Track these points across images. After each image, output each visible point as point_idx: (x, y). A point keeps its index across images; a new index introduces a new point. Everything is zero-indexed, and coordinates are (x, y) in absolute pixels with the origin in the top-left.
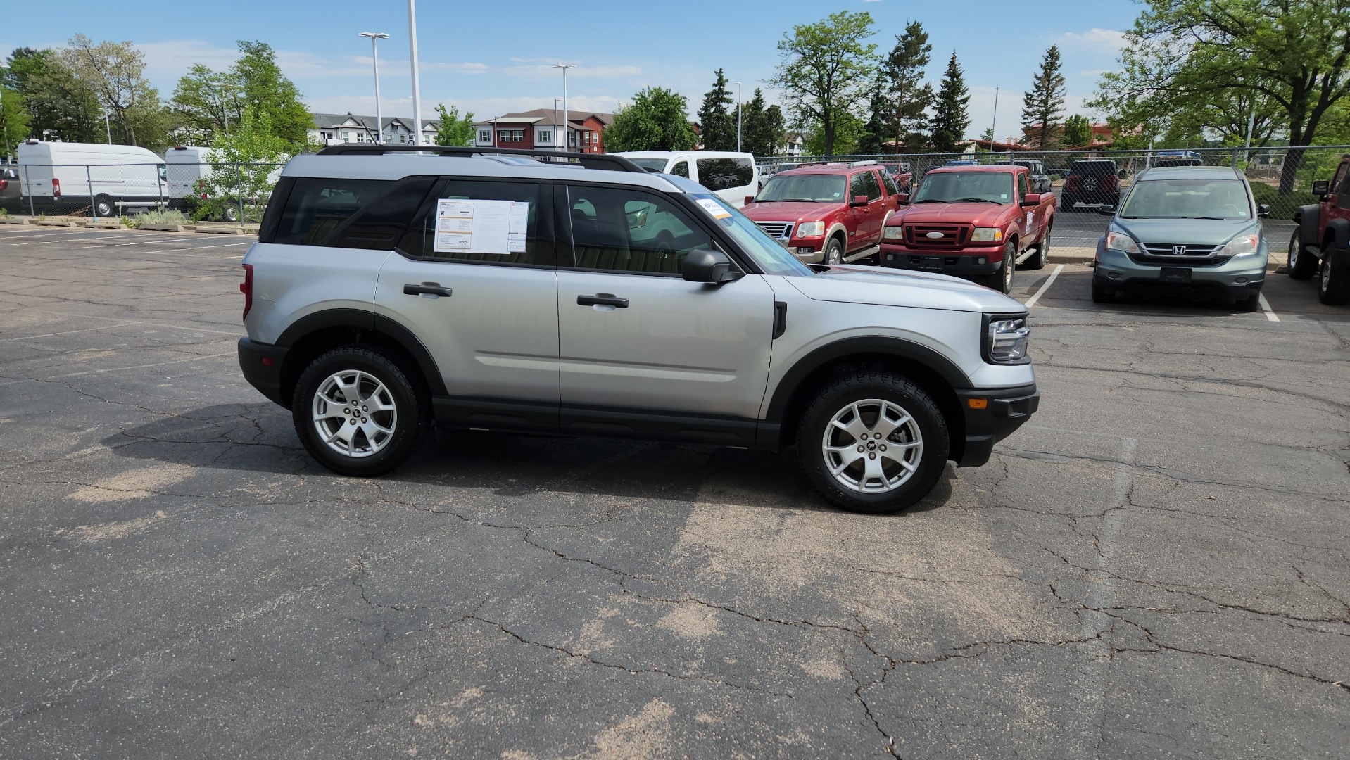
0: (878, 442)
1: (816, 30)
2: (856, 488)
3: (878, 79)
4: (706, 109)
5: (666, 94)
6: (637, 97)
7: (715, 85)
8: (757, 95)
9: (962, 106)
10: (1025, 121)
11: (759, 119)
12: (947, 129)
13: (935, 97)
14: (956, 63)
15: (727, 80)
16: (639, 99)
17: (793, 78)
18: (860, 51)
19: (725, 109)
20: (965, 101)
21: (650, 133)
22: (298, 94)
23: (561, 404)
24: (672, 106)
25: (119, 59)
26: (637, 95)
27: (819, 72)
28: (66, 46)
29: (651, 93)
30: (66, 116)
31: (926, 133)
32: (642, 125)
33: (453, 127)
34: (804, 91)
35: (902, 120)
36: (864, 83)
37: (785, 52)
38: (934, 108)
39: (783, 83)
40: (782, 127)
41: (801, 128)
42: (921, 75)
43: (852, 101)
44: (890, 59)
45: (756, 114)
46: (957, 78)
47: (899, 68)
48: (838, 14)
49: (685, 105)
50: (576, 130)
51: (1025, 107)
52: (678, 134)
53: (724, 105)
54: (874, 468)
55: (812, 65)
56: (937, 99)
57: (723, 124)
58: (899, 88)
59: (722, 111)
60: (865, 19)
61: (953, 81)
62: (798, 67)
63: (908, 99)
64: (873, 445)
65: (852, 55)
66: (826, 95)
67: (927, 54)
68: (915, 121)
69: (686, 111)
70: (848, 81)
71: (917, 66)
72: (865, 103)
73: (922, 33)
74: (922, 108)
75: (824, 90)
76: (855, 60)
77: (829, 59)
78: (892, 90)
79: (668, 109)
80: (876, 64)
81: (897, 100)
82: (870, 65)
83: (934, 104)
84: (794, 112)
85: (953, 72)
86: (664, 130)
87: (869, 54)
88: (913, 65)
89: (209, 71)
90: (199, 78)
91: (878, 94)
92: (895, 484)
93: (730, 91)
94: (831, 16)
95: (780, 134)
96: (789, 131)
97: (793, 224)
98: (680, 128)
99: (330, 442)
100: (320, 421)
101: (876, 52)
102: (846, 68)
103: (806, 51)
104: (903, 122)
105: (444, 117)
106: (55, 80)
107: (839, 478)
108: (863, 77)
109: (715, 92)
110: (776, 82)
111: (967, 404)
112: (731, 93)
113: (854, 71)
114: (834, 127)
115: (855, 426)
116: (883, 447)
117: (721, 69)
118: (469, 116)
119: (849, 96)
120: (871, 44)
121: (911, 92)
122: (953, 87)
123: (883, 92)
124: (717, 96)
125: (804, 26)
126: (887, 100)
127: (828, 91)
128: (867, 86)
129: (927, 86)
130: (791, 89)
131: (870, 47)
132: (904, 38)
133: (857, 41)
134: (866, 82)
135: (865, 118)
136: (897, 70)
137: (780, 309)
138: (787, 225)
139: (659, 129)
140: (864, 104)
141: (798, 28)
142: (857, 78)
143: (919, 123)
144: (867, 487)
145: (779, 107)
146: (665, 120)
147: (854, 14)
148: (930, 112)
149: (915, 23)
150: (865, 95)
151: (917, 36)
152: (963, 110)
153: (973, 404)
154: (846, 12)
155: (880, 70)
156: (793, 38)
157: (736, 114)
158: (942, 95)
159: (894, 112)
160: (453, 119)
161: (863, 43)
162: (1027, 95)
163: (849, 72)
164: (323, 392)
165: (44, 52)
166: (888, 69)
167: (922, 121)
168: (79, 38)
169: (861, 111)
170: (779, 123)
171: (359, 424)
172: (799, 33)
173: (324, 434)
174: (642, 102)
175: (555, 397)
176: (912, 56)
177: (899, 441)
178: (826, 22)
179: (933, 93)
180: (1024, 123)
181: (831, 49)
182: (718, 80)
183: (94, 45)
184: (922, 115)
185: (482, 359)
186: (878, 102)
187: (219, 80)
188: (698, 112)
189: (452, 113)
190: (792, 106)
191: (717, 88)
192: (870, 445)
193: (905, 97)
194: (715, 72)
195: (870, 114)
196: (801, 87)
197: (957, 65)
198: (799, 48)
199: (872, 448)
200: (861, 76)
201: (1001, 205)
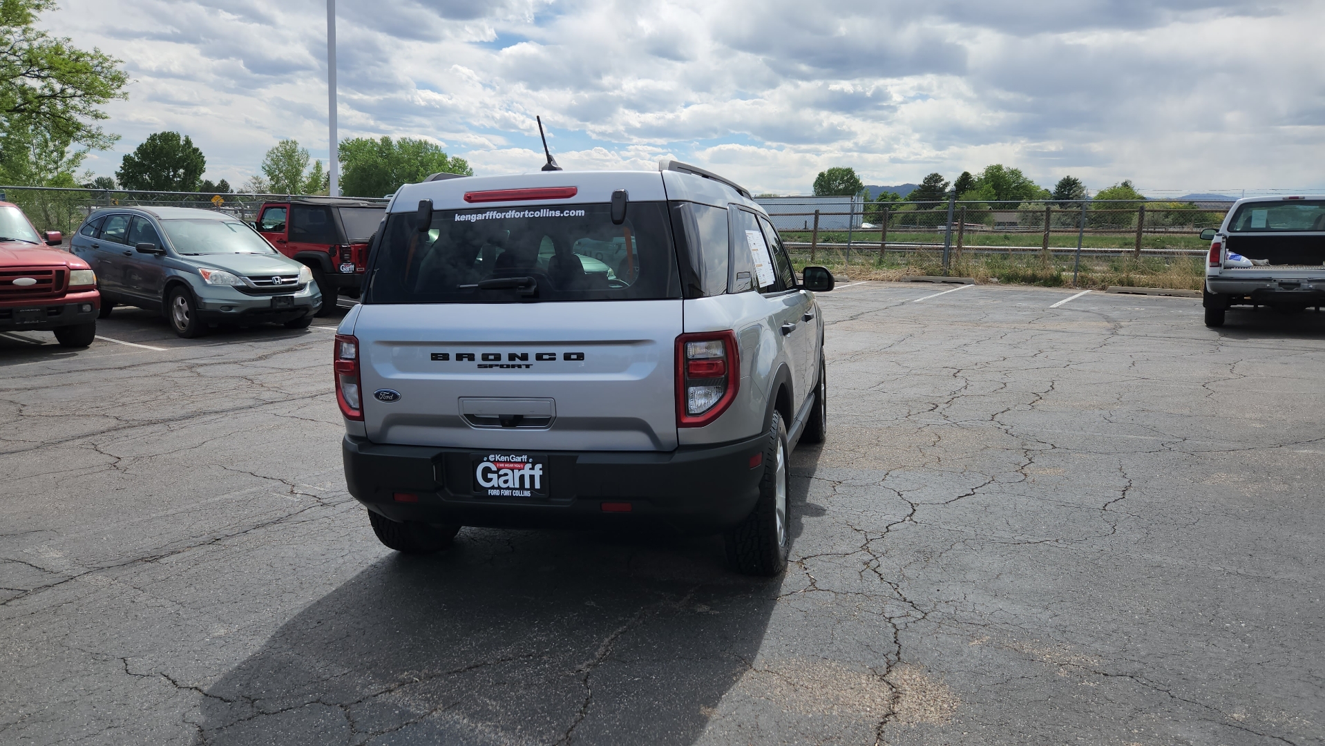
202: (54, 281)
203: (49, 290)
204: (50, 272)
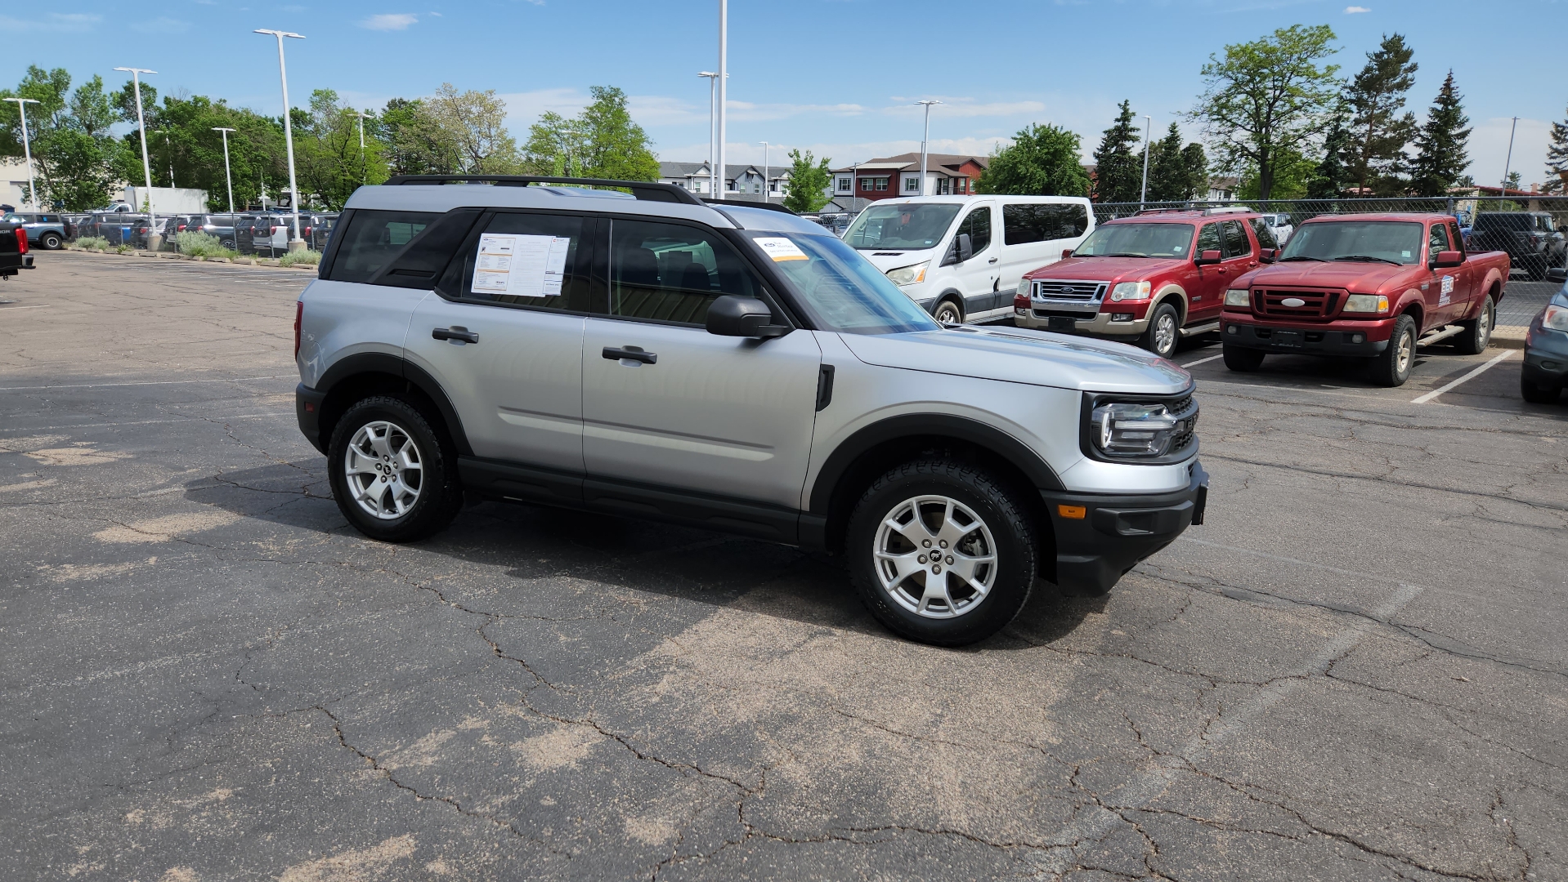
0: (944, 552)
1: (1254, 50)
2: (913, 609)
3: (1338, 109)
4: (1105, 149)
5: (1054, 132)
6: (1019, 137)
7: (1117, 120)
8: (1171, 131)
9: (1459, 142)
10: (1552, 161)
11: (1172, 160)
12: (1436, 171)
13: (1419, 131)
14: (1452, 86)
15: (1134, 114)
16: (1021, 139)
17: (1221, 109)
18: (1315, 74)
19: (1129, 148)
20: (1463, 135)
21: (1031, 179)
22: (648, 142)
23: (587, 475)
24: (1061, 147)
25: (482, 109)
26: (1019, 134)
27: (1256, 101)
28: (434, 96)
29: (1036, 131)
30: (430, 166)
31: (1404, 176)
32: (1022, 170)
33: (806, 174)
34: (1234, 125)
35: (1370, 160)
36: (1318, 114)
37: (1210, 77)
38: (1418, 145)
39: (1206, 116)
40: (1204, 171)
41: (1228, 171)
42: (1401, 102)
43: (1301, 137)
44: (1356, 83)
45: (1170, 154)
46: (1453, 106)
47: (1369, 93)
48: (1287, 28)
49: (1078, 146)
50: (950, 177)
51: (1553, 142)
52: (1066, 180)
53: (1128, 144)
54: (936, 585)
55: (1247, 93)
56: (1423, 133)
57: (1125, 167)
58: (1368, 120)
59: (1125, 151)
60: (1325, 33)
61: (1447, 109)
62: (1227, 96)
63: (1380, 133)
64: (937, 555)
65: (1303, 79)
66: (1264, 130)
67: (1410, 75)
68: (1388, 162)
69: (1078, 152)
70: (1296, 112)
71: (1395, 91)
72: (1319, 139)
73: (1405, 48)
74: (1401, 145)
75: (1262, 124)
76: (1308, 86)
77: (1270, 85)
78: (1357, 122)
79: (1056, 150)
80: (1336, 90)
81: (1363, 135)
82: (1329, 91)
83: (1418, 140)
84: (1220, 152)
85: (1447, 96)
86: (1049, 175)
87: (1327, 78)
88: (1390, 90)
89: (559, 118)
90: (549, 125)
91: (1337, 127)
92: (963, 609)
93: (1137, 127)
94: (1277, 31)
95: (1200, 179)
96: (1212, 175)
97: (1107, 283)
98: (1069, 172)
99: (360, 499)
100: (354, 476)
101: (1336, 75)
102: (1292, 96)
103: (1240, 76)
104: (1371, 163)
105: (797, 164)
106: (422, 130)
107: (894, 594)
108: (1318, 106)
109: (1117, 129)
110: (1196, 115)
111: (1057, 511)
112: (1138, 130)
113: (1305, 100)
114: (1273, 170)
115: (915, 529)
116: (949, 559)
117: (1126, 102)
118: (825, 162)
119: (1297, 131)
120: (1331, 65)
121: (1385, 125)
122: (1447, 115)
123: (1344, 125)
124: (1120, 134)
125: (1239, 45)
126: (1350, 135)
127: (1267, 124)
128: (1322, 118)
129: (1408, 117)
130: (1217, 124)
131: (1329, 69)
132: (1379, 56)
133: (1311, 61)
134: (1321, 114)
135: (1317, 158)
136: (1365, 96)
137: (827, 373)
138: (1099, 286)
139: (1043, 174)
140: (1317, 141)
141: (1231, 48)
142: (1308, 108)
143: (1394, 164)
144: (928, 609)
145: (1201, 146)
146: (1051, 163)
147: (1308, 28)
148: (1412, 150)
149: (1395, 36)
150: (1319, 130)
151: (1397, 53)
152: (1462, 146)
153: (1065, 511)
154: (1298, 26)
155: (1342, 97)
156: (1223, 61)
157: (1142, 155)
158: (1430, 127)
159: (1360, 150)
160: (807, 165)
161: (1319, 64)
162: (1557, 126)
163: (1297, 101)
164: (357, 443)
165: (415, 103)
166: (1353, 96)
167: (1398, 162)
168: (447, 88)
169: (1314, 149)
170: (1199, 165)
171: (389, 482)
172: (1232, 54)
173: (356, 489)
174: (1025, 142)
175: (577, 466)
176: (1388, 79)
177: (971, 554)
178: (1268, 40)
179: (1417, 125)
180: (1551, 164)
181: (1273, 72)
182: (1122, 114)
183: (460, 94)
184: (1400, 154)
185: (506, 417)
186: (1336, 137)
187: (568, 128)
188: (1094, 154)
189: (806, 159)
190: (1218, 144)
191: (1120, 124)
192: (934, 555)
193: (1376, 130)
194: (1119, 105)
195: (1325, 152)
196: (1230, 121)
197: (1453, 89)
198: (1230, 73)
199: (936, 560)
200: (1315, 105)
201: (1399, 265)
202: (1325, 305)
203: (1317, 313)
204: (1322, 294)
